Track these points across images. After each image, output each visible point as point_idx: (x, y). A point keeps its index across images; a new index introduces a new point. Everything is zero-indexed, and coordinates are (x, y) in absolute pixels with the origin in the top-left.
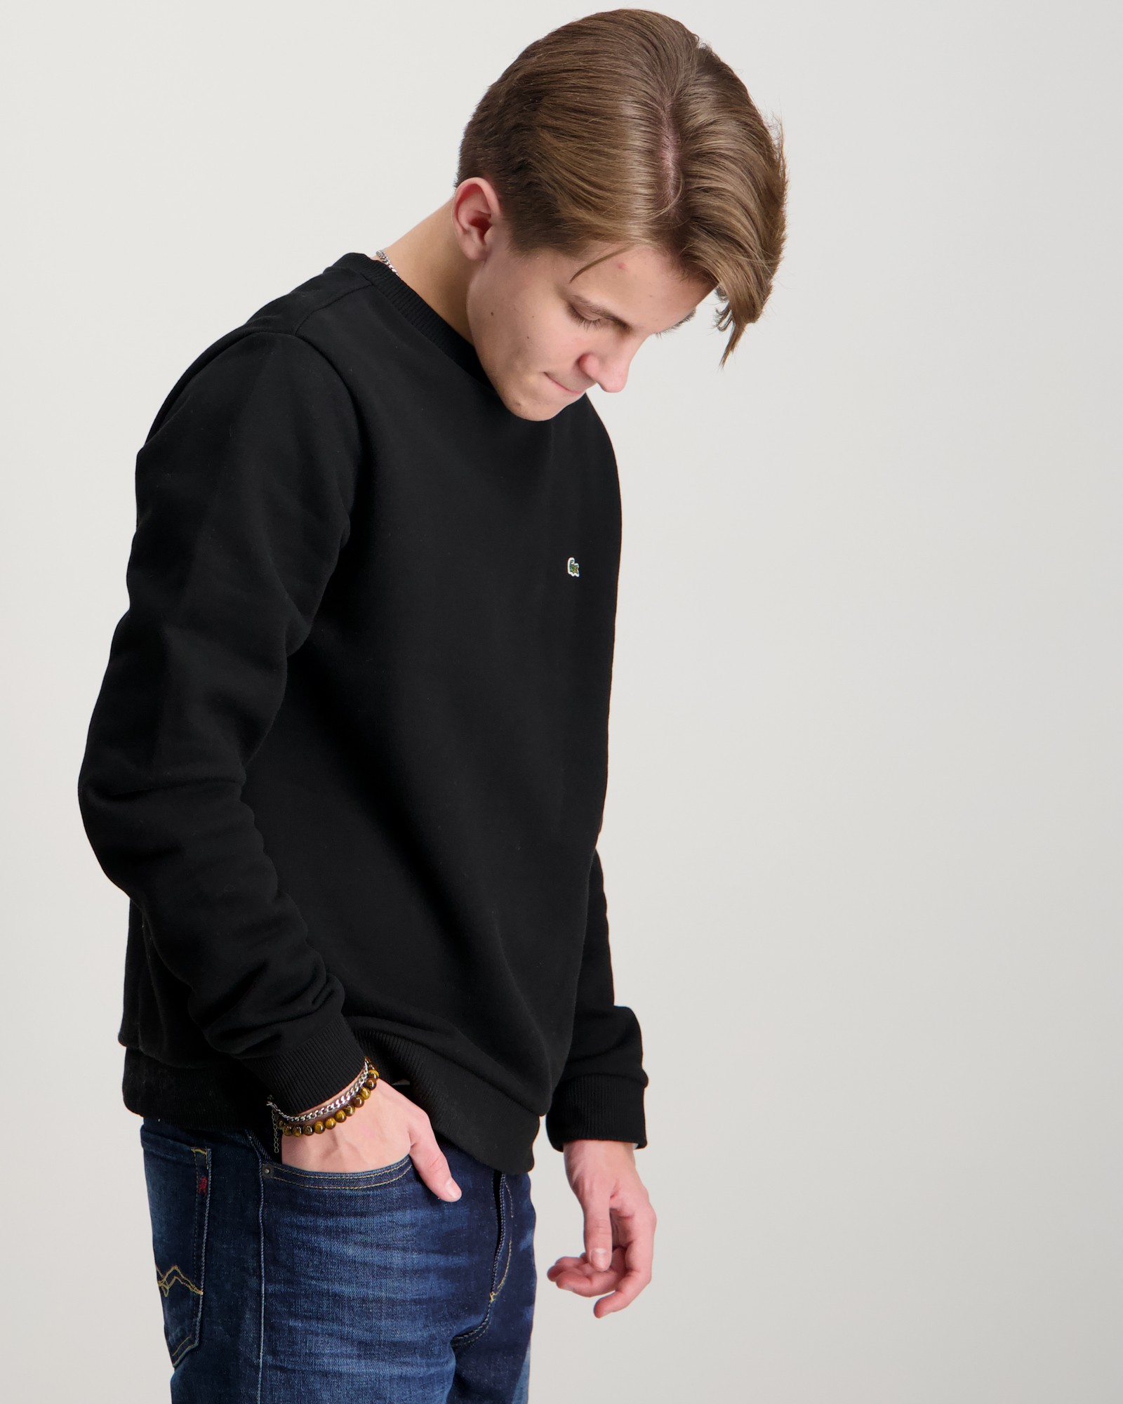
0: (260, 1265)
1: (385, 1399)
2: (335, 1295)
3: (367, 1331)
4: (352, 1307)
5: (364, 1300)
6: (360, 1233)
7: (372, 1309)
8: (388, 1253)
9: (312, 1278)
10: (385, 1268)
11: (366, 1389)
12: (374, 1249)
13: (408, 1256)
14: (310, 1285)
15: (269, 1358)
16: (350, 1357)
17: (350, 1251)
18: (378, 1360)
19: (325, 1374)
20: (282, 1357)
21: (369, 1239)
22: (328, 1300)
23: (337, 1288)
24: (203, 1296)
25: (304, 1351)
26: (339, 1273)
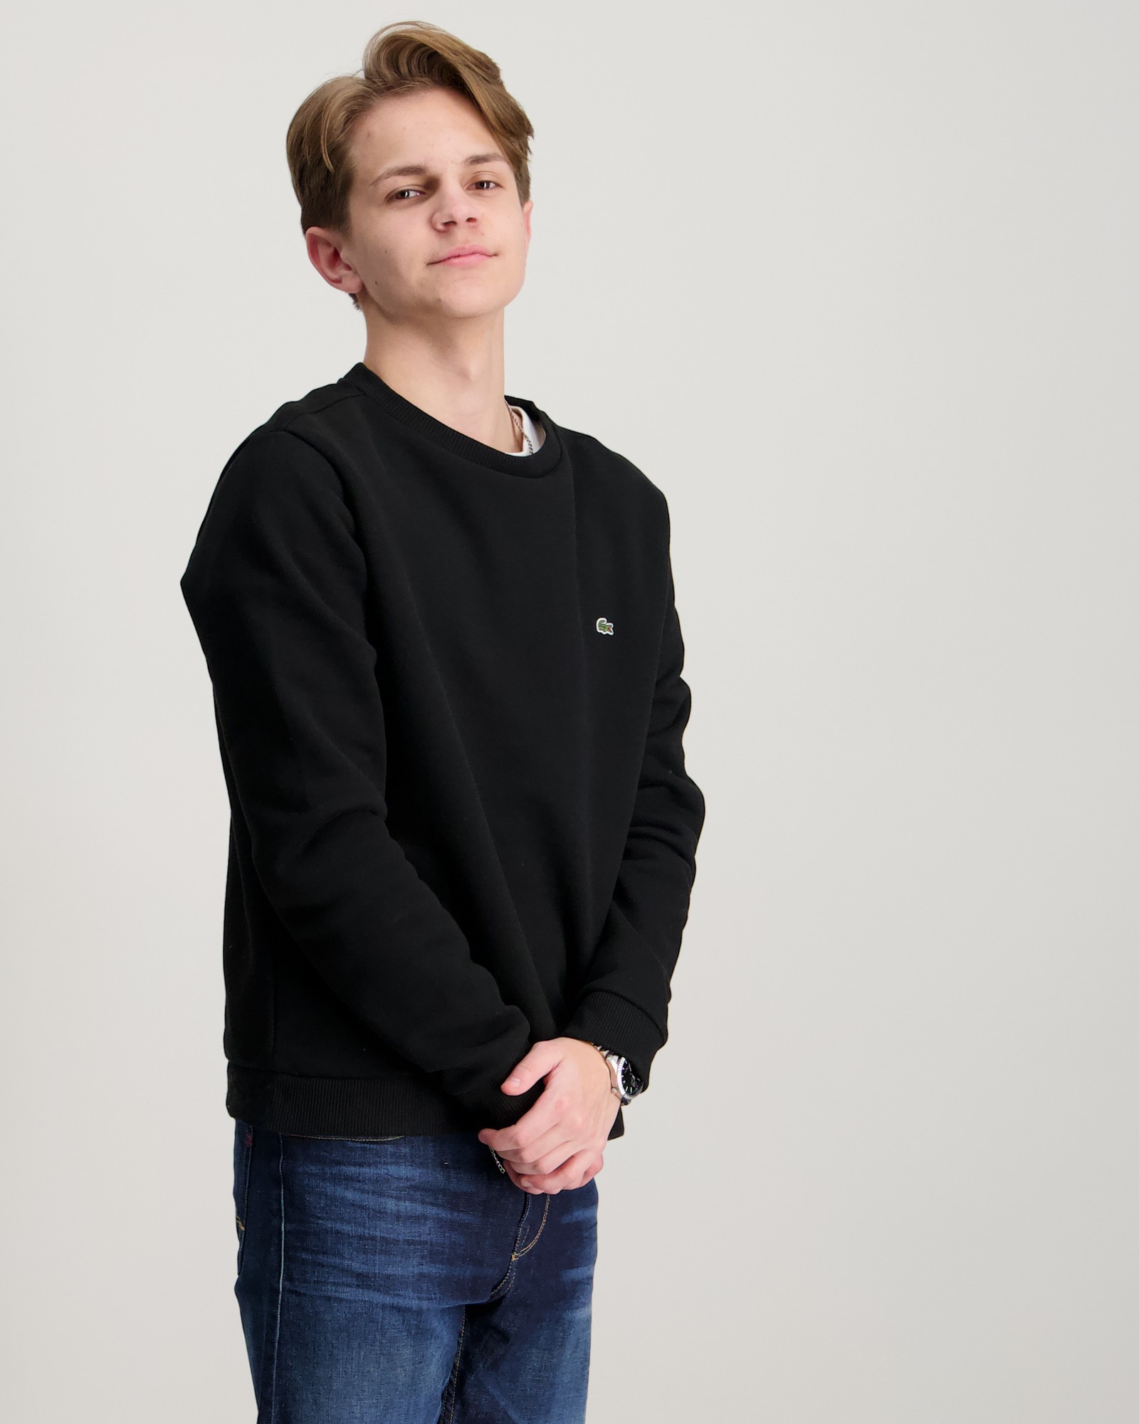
0: (281, 1208)
1: (378, 1322)
2: (338, 1232)
3: (363, 1264)
4: (351, 1243)
5: (361, 1237)
6: (359, 1181)
7: (368, 1245)
8: (383, 1200)
9: (319, 1218)
10: (380, 1212)
11: (361, 1313)
12: (370, 1195)
13: (401, 1203)
14: (317, 1224)
15: (287, 1283)
16: (349, 1285)
17: (350, 1195)
18: (374, 1290)
19: (329, 1299)
20: (297, 1283)
21: (366, 1187)
22: (332, 1237)
23: (339, 1226)
24: (245, 1232)
25: (312, 1280)
26: (340, 1214)
